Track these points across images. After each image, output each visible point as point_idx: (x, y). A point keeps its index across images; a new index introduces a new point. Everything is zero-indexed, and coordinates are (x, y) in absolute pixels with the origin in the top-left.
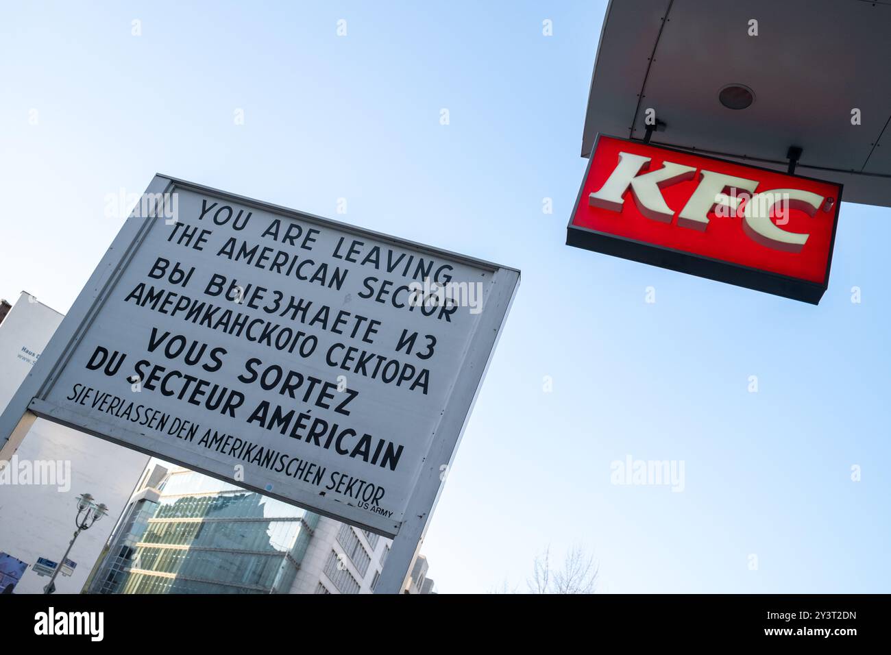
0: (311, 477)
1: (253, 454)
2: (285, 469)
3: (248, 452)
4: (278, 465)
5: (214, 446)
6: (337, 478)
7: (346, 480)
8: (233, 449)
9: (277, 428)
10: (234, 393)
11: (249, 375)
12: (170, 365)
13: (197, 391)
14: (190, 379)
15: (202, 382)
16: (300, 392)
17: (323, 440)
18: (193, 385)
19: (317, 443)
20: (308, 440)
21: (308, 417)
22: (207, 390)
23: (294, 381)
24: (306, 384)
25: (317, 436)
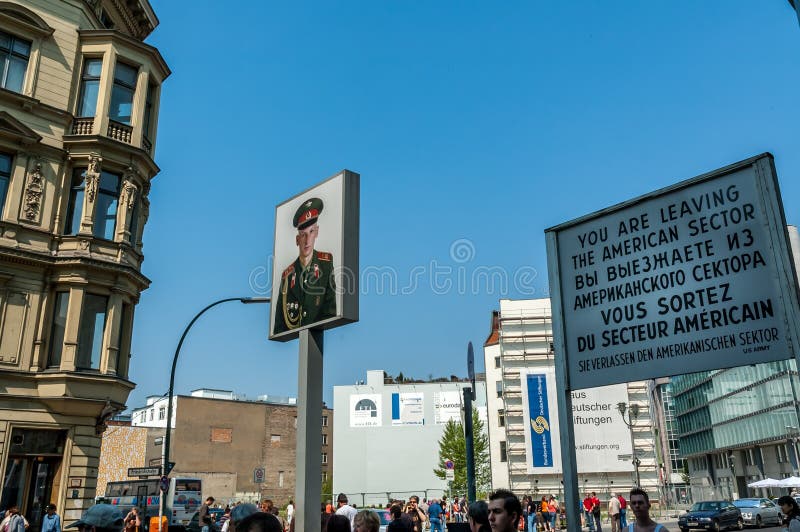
0: (728, 344)
1: (689, 347)
2: (711, 347)
3: (686, 349)
4: (706, 347)
5: (666, 355)
6: (744, 336)
7: (750, 335)
8: (677, 352)
9: (693, 329)
10: (659, 323)
11: (663, 309)
12: (619, 327)
13: (640, 333)
14: (633, 328)
15: (640, 327)
16: (697, 302)
17: (722, 321)
18: (636, 331)
19: (720, 325)
20: (714, 326)
21: (706, 314)
22: (644, 329)
23: (689, 298)
24: (697, 296)
25: (718, 321)
